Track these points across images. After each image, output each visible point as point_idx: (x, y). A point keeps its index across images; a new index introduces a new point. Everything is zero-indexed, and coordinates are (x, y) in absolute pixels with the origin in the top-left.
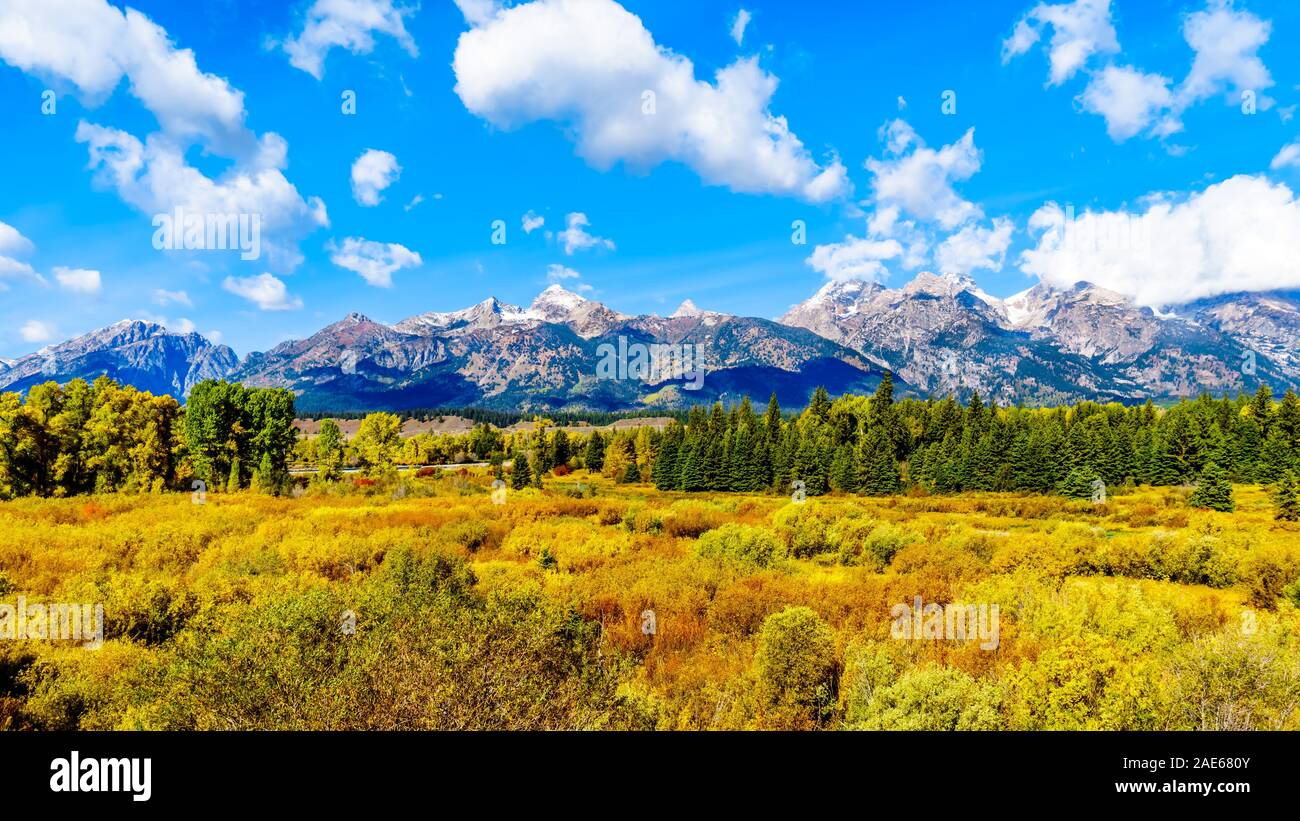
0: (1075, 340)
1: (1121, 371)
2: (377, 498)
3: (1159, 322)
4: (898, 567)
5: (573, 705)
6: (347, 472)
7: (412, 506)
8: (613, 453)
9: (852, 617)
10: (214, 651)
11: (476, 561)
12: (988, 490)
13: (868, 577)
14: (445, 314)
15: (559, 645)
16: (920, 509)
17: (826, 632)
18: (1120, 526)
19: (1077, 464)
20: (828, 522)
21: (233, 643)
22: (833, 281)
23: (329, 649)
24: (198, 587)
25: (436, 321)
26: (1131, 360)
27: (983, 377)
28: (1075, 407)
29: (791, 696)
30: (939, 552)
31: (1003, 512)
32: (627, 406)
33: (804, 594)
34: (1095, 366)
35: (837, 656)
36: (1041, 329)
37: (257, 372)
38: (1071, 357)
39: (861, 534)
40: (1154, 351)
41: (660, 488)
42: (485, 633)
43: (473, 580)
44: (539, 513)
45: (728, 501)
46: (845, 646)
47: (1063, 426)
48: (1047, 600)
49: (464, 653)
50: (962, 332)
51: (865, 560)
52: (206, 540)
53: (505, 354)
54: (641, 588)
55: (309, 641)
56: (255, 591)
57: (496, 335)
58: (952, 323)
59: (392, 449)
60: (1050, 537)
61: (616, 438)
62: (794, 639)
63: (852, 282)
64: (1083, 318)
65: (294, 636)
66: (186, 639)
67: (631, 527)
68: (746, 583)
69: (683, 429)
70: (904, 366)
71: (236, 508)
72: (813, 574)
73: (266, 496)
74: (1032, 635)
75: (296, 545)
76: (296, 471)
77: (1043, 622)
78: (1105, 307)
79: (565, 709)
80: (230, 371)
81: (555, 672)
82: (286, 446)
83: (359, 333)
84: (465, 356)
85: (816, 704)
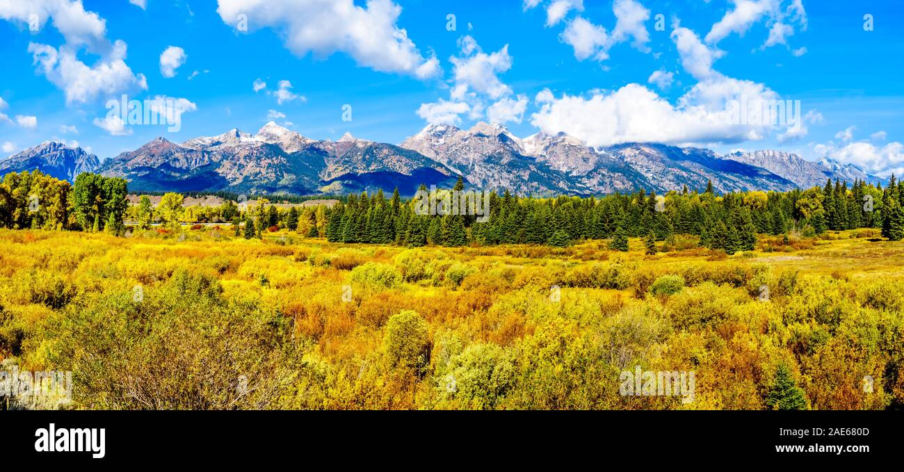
0: (558, 162)
1: (580, 180)
2: (170, 240)
3: (598, 155)
4: (465, 287)
5: (277, 366)
6: (153, 225)
7: (189, 246)
8: (303, 219)
9: (438, 316)
10: (84, 317)
11: (223, 279)
12: (513, 243)
13: (448, 293)
14: (208, 138)
15: (269, 330)
16: (477, 254)
17: (424, 325)
18: (577, 261)
19: (558, 228)
20: (426, 262)
21: (93, 314)
22: (431, 125)
23: (142, 322)
24: (77, 282)
25: (204, 141)
26: (584, 175)
27: (511, 181)
28: (557, 198)
29: (403, 362)
30: (487, 278)
31: (520, 255)
32: (312, 192)
33: (412, 304)
34: (567, 177)
35: (430, 339)
36: (541, 156)
37: (109, 169)
38: (555, 172)
39: (444, 269)
40: (595, 170)
41: (330, 241)
42: (228, 321)
43: (221, 290)
44: (259, 253)
45: (369, 249)
46: (434, 332)
47: (551, 208)
48: (540, 301)
49: (215, 332)
50: (500, 156)
51: (446, 283)
52: (82, 257)
53: (242, 161)
54: (318, 299)
55: (132, 317)
56: (105, 287)
57: (237, 150)
58: (495, 151)
59: (178, 213)
60: (545, 268)
61: (305, 211)
62: (406, 329)
63: (441, 125)
64: (562, 152)
65: (124, 313)
66: (71, 308)
67: (313, 263)
68: (378, 297)
69: (344, 207)
70: (469, 174)
71: (96, 241)
72: (417, 292)
73: (112, 236)
74: (533, 322)
75: (127, 264)
76: (127, 223)
77: (538, 315)
78: (572, 146)
79: (272, 368)
80: (95, 168)
81: (266, 346)
82: (122, 209)
83: (162, 148)
84: (220, 162)
85: (417, 366)
